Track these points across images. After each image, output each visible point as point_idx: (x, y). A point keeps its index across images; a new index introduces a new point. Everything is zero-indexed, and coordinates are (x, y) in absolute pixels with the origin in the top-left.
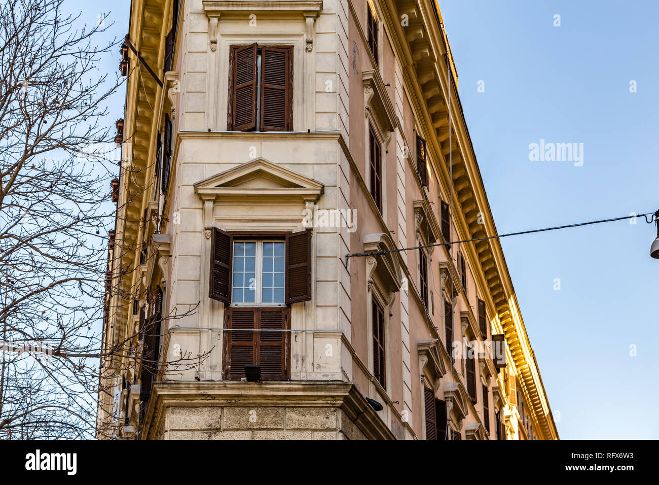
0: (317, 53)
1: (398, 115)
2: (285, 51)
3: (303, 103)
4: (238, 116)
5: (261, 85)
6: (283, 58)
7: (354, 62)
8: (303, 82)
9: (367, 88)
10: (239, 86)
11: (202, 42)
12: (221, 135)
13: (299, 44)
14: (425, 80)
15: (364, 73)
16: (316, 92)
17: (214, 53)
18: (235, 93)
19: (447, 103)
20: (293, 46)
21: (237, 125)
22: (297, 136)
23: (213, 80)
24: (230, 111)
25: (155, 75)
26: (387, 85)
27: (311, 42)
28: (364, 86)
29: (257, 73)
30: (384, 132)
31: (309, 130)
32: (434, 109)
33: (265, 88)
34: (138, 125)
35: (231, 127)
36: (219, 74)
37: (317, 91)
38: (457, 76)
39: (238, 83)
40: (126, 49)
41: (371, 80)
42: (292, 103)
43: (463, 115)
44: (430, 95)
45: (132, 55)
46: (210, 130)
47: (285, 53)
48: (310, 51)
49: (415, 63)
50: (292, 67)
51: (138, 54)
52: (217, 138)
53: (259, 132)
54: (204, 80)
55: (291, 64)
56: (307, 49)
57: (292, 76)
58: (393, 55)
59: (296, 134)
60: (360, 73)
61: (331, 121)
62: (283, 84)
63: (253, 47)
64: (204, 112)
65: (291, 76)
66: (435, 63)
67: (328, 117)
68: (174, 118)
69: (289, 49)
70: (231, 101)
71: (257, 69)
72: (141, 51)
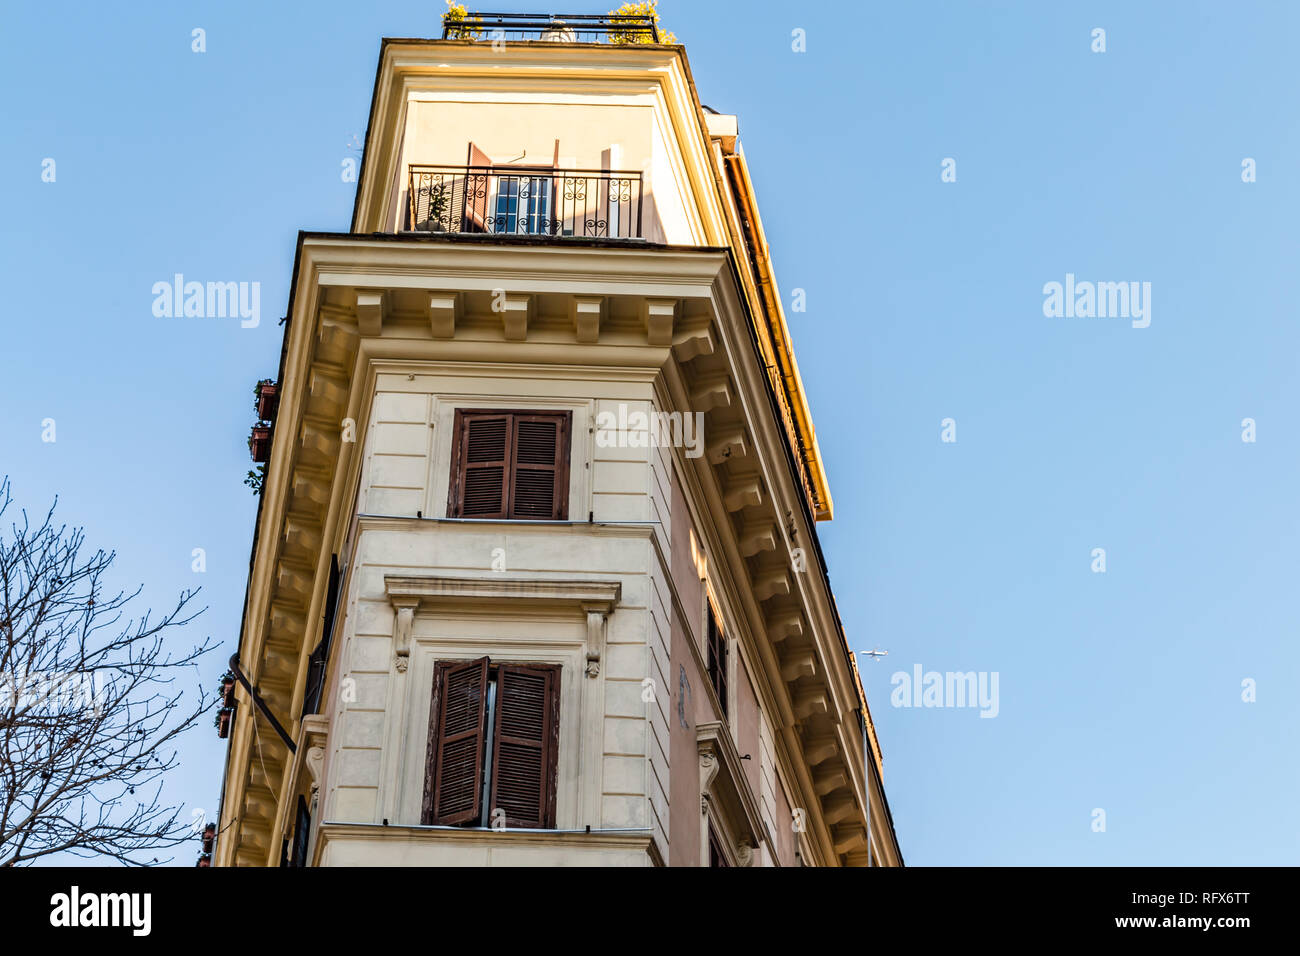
0: (607, 679)
1: (766, 818)
2: (546, 675)
3: (578, 774)
4: (444, 797)
5: (494, 738)
6: (539, 688)
7: (680, 704)
8: (579, 736)
9: (706, 756)
10: (449, 739)
11: (380, 653)
12: (407, 833)
13: (572, 662)
14: (819, 757)
15: (699, 728)
16: (605, 754)
17: (403, 675)
18: (441, 751)
19: (863, 808)
20: (560, 667)
21: (442, 814)
22: (565, 838)
23: (397, 725)
24: (429, 787)
25: (284, 731)
26: (745, 758)
27: (596, 660)
28: (699, 753)
29: (487, 715)
30: (738, 847)
31: (588, 827)
32: (837, 816)
33: (502, 743)
34: (244, 832)
35: (429, 817)
36: (409, 715)
37: (606, 751)
38: (881, 756)
39: (448, 732)
40: (230, 686)
41: (714, 740)
42: (555, 774)
43: (893, 831)
44: (828, 787)
45: (241, 693)
46: (385, 822)
47: (543, 679)
48: (594, 676)
49: (799, 723)
50: (558, 705)
51: (254, 692)
52: (400, 838)
53: (486, 829)
54: (380, 726)
55: (555, 700)
56: (587, 672)
57: (557, 722)
58: (755, 703)
59: (561, 834)
60: (693, 729)
61: (632, 811)
62: (538, 736)
63: (480, 665)
64: (377, 788)
65: (554, 723)
66: (838, 726)
67: (627, 803)
68: (316, 805)
69: (554, 671)
70: (432, 768)
71: (487, 708)
72: (260, 684)
